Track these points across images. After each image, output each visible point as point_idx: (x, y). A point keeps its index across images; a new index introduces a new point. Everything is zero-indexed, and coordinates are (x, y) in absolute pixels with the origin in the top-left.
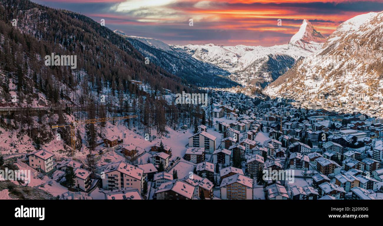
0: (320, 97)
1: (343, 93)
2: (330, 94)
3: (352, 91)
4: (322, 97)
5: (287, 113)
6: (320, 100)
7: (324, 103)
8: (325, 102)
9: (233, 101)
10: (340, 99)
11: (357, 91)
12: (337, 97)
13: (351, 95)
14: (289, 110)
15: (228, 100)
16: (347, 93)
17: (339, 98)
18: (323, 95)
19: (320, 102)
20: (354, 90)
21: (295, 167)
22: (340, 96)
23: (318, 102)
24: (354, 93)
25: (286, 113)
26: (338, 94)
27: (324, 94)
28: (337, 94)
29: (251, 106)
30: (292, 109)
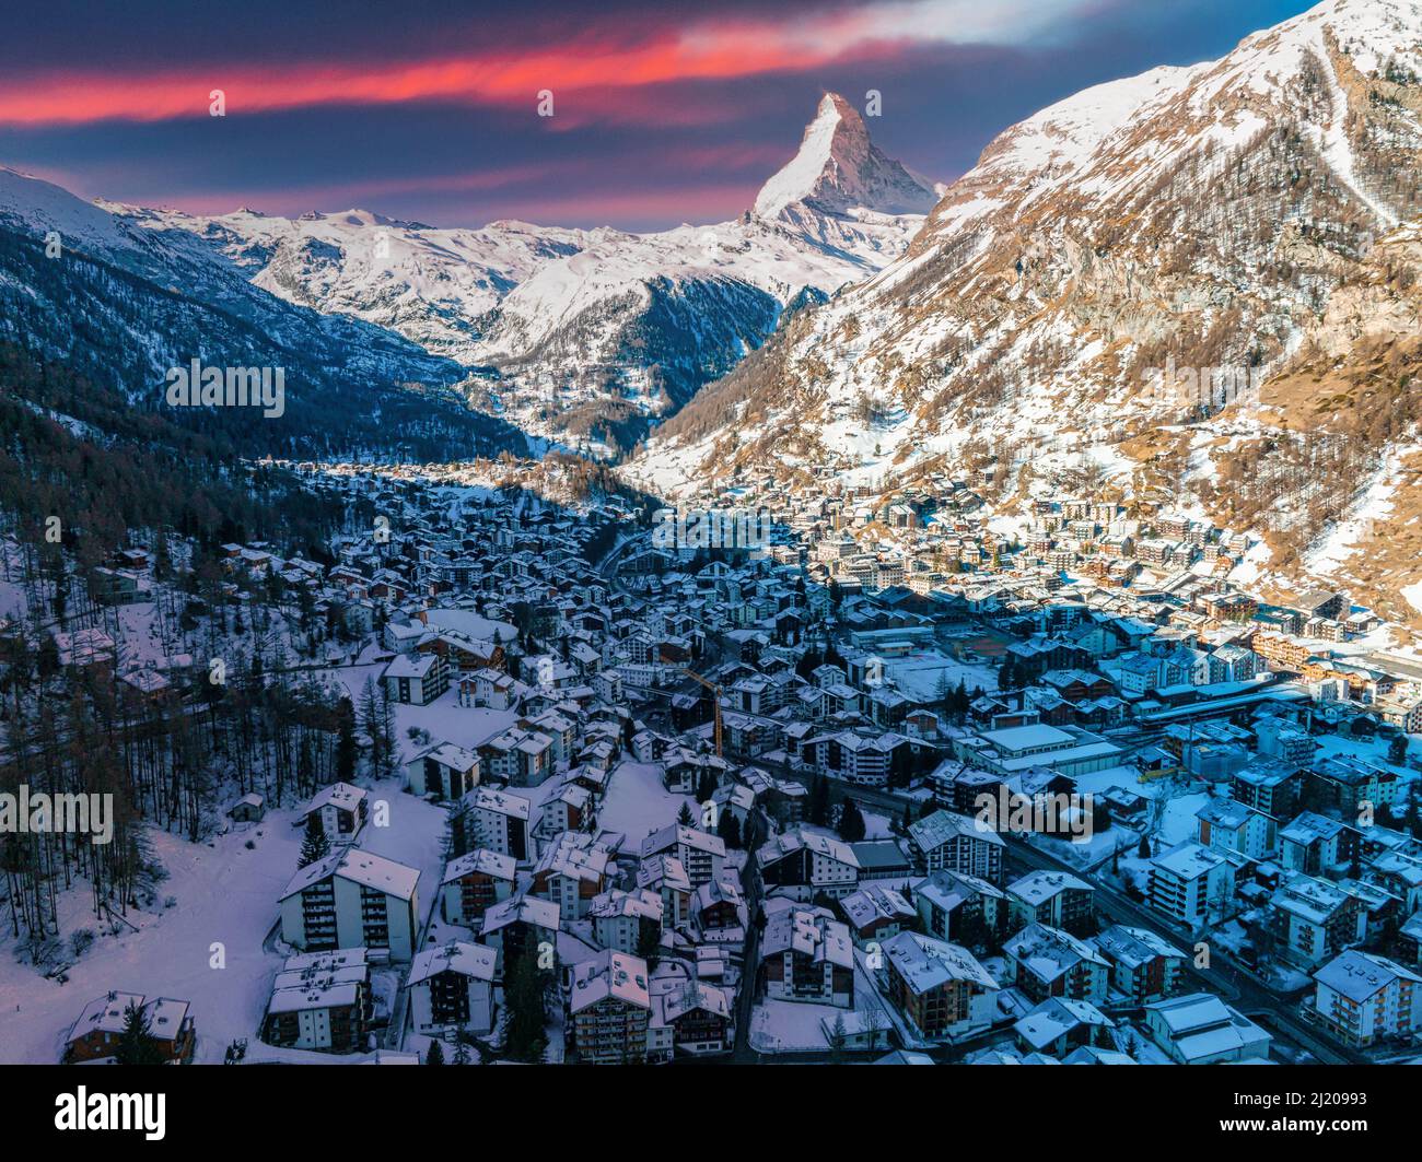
0: (893, 520)
1: (1005, 499)
2: (944, 504)
3: (1049, 489)
4: (902, 520)
5: (741, 611)
6: (896, 531)
7: (914, 547)
8: (916, 543)
9: (487, 545)
10: (990, 527)
11: (1073, 487)
12: (976, 515)
13: (1045, 507)
14: (753, 592)
15: (457, 535)
16: (1027, 497)
17: (986, 521)
18: (910, 511)
19: (896, 540)
20: (1060, 483)
21: (788, 989)
22: (988, 509)
23: (886, 542)
24: (1061, 496)
25: (737, 610)
26: (982, 503)
27: (913, 505)
28: (977, 502)
29: (570, 575)
30: (764, 583)
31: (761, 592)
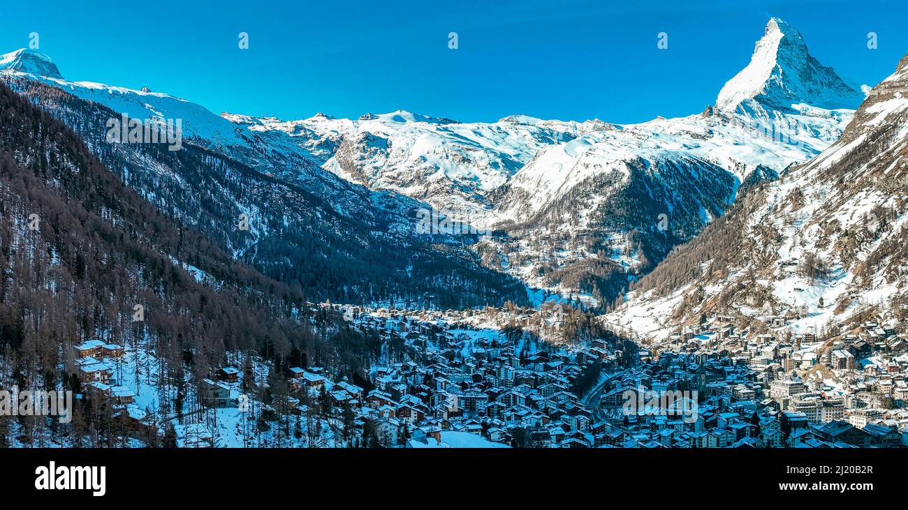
0: (835, 363)
2: (877, 348)
4: (842, 363)
5: (704, 440)
6: (837, 373)
7: (853, 387)
8: (854, 382)
9: (492, 379)
14: (715, 423)
15: (468, 370)
18: (850, 355)
19: (837, 381)
23: (829, 382)
25: (700, 439)
27: (852, 350)
28: (905, 346)
29: (562, 406)
30: (724, 416)
31: (721, 424)
